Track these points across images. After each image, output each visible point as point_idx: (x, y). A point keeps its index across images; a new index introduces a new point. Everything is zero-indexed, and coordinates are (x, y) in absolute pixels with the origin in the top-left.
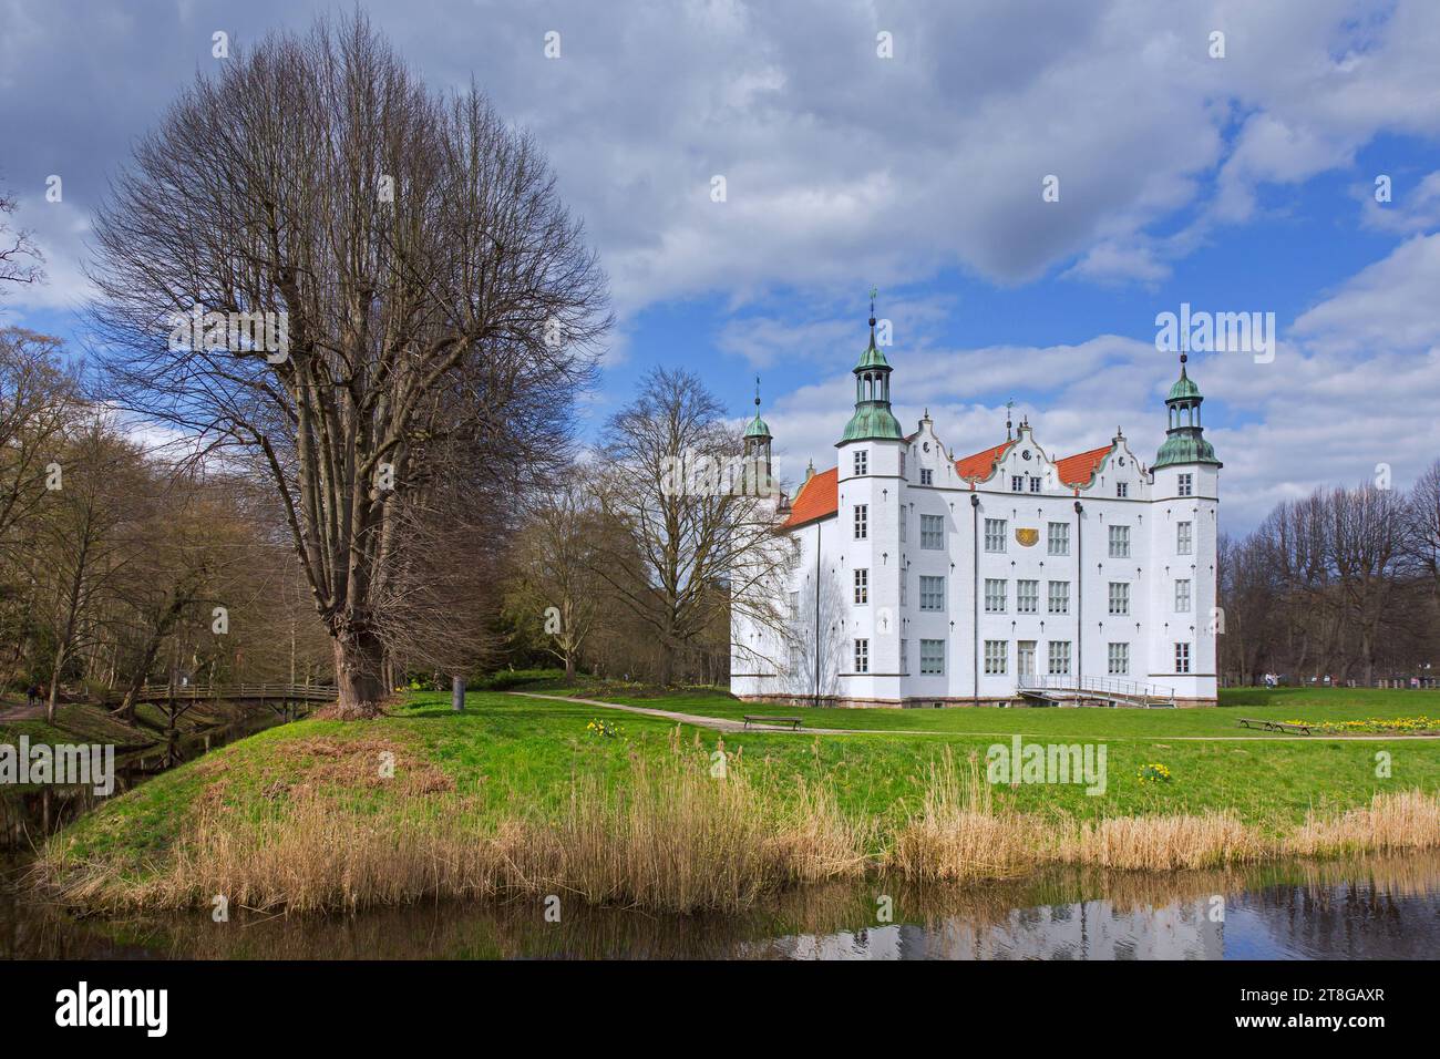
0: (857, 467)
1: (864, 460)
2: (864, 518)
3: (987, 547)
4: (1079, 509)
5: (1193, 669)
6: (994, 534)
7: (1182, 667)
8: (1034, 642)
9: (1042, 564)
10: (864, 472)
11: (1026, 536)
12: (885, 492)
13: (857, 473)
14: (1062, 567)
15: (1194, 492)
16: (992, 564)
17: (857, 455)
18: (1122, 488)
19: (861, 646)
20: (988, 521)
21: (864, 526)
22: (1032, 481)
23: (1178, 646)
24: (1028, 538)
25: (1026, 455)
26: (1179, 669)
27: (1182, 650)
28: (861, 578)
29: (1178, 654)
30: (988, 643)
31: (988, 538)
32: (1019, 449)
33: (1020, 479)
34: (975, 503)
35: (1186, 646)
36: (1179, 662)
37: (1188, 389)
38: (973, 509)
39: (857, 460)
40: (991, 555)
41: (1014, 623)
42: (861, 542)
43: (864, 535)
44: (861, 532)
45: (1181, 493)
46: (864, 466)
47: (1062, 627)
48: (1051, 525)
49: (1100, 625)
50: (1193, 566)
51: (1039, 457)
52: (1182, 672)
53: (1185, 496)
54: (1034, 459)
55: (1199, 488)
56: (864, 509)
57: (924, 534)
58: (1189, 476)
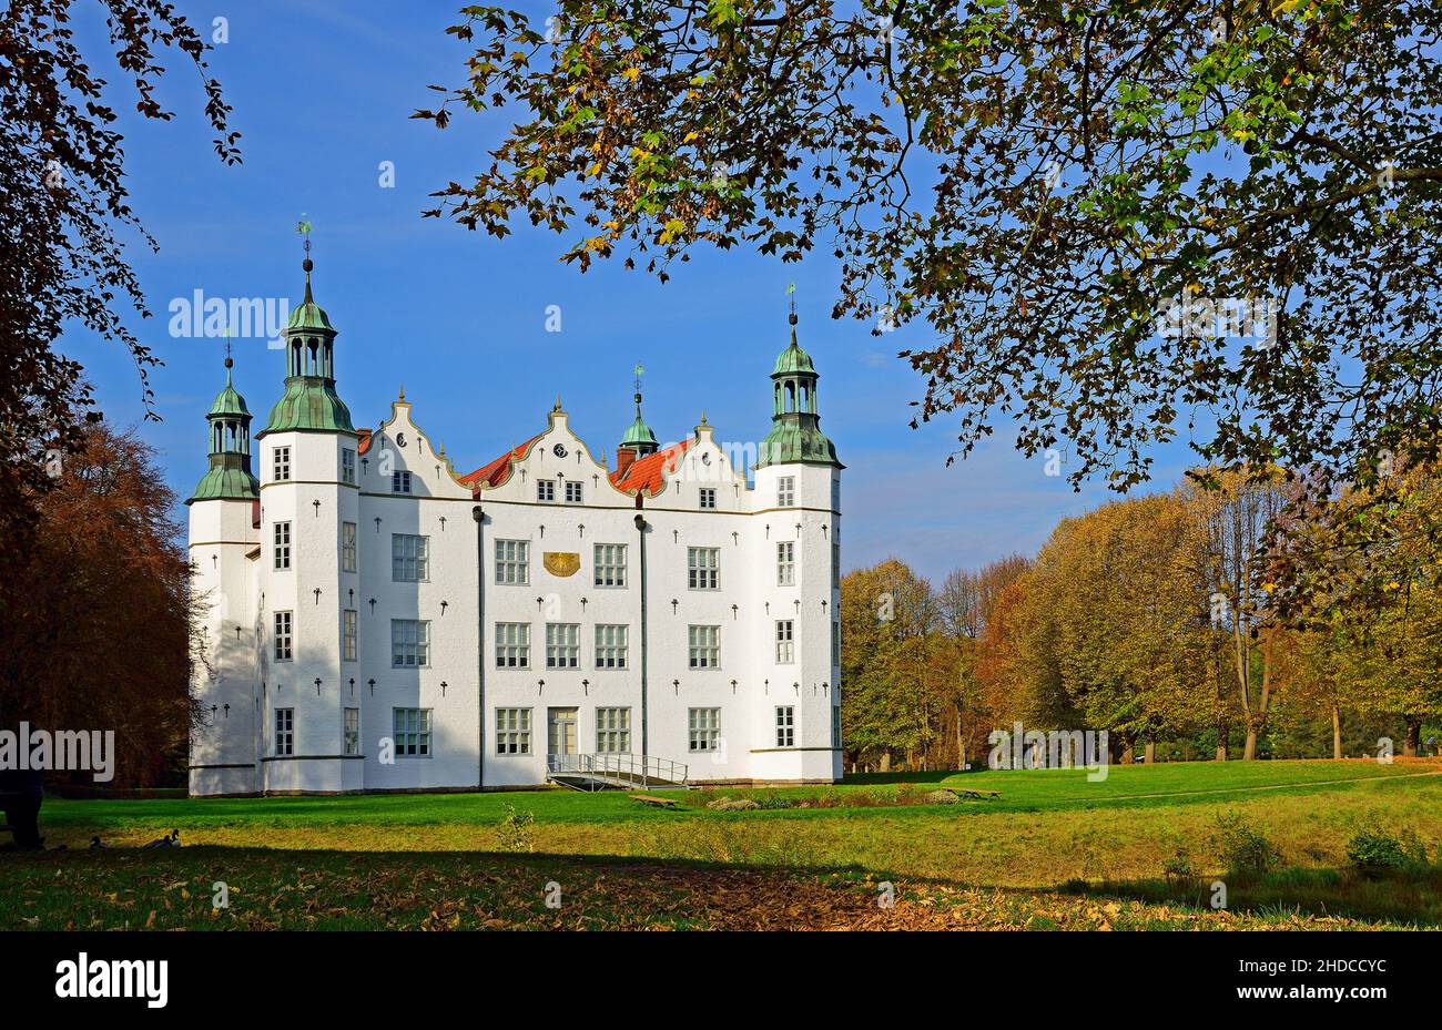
0: (278, 469)
1: (286, 459)
2: (287, 540)
3: (499, 578)
4: (642, 525)
5: (798, 742)
6: (510, 561)
7: (785, 739)
8: (576, 709)
9: (584, 601)
10: (286, 476)
11: (561, 563)
12: (317, 504)
13: (278, 477)
14: (617, 605)
15: (798, 502)
16: (506, 602)
17: (278, 452)
18: (707, 498)
19: (285, 717)
20: (499, 543)
21: (287, 551)
22: (569, 486)
23: (780, 711)
24: (562, 564)
25: (559, 451)
26: (781, 742)
27: (785, 715)
28: (283, 623)
29: (780, 722)
30: (500, 712)
31: (499, 566)
32: (548, 442)
33: (550, 484)
34: (480, 517)
35: (790, 711)
36: (781, 732)
37: (794, 361)
38: (476, 524)
39: (278, 460)
40: (504, 589)
41: (542, 683)
42: (283, 573)
43: (287, 564)
44: (283, 560)
45: (782, 503)
46: (286, 468)
47: (617, 688)
48: (598, 547)
49: (676, 683)
50: (797, 602)
51: (579, 453)
52: (785, 746)
53: (786, 506)
54: (572, 456)
55: (804, 497)
56: (287, 527)
57: (396, 559)
58: (790, 480)
